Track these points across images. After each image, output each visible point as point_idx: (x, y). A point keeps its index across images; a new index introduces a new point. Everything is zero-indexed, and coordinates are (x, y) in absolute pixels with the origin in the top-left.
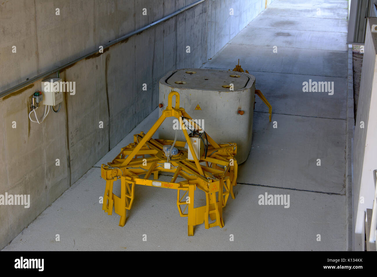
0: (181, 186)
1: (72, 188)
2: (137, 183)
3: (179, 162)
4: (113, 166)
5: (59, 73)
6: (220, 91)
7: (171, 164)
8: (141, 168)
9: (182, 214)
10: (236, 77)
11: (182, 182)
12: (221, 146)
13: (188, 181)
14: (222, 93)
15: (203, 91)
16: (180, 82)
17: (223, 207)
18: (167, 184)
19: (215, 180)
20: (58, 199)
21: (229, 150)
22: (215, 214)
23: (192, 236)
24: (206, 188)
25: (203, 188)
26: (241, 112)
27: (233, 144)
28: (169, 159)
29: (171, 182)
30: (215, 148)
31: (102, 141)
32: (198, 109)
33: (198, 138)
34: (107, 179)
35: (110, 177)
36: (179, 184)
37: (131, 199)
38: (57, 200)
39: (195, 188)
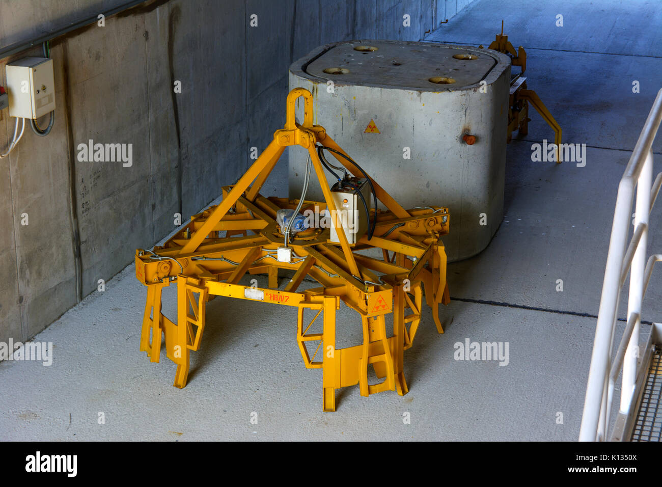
0: (307, 300)
1: (83, 304)
2: (212, 292)
3: (313, 247)
4: (161, 254)
5: (49, 48)
6: (420, 89)
7: (293, 250)
8: (225, 259)
9: (309, 361)
10: (468, 59)
11: (310, 290)
12: (414, 213)
13: (325, 289)
14: (425, 94)
15: (383, 89)
16: (336, 70)
17: (405, 348)
18: (277, 296)
19: (382, 288)
20: (49, 327)
21: (432, 223)
22: (383, 363)
23: (332, 413)
24: (362, 305)
25: (355, 305)
26: (470, 138)
27: (442, 209)
28: (289, 241)
29: (285, 291)
30: (399, 217)
31: (162, 201)
32: (372, 130)
33: (352, 195)
34: (147, 282)
35: (153, 277)
36: (301, 295)
37: (197, 327)
38: (47, 329)
39: (338, 305)
